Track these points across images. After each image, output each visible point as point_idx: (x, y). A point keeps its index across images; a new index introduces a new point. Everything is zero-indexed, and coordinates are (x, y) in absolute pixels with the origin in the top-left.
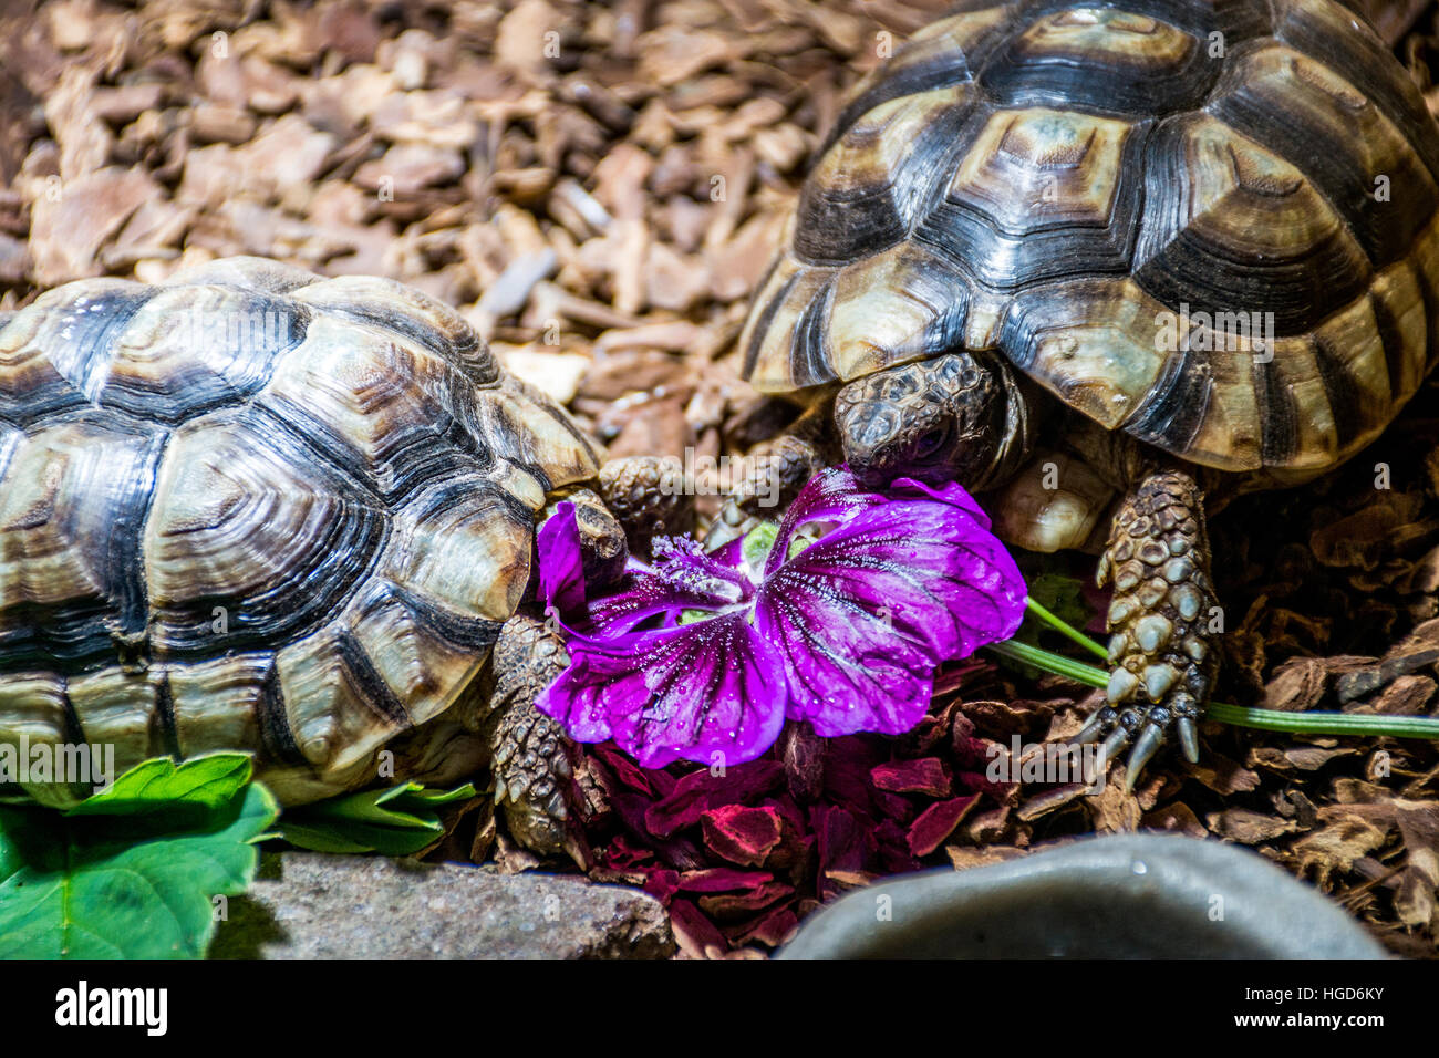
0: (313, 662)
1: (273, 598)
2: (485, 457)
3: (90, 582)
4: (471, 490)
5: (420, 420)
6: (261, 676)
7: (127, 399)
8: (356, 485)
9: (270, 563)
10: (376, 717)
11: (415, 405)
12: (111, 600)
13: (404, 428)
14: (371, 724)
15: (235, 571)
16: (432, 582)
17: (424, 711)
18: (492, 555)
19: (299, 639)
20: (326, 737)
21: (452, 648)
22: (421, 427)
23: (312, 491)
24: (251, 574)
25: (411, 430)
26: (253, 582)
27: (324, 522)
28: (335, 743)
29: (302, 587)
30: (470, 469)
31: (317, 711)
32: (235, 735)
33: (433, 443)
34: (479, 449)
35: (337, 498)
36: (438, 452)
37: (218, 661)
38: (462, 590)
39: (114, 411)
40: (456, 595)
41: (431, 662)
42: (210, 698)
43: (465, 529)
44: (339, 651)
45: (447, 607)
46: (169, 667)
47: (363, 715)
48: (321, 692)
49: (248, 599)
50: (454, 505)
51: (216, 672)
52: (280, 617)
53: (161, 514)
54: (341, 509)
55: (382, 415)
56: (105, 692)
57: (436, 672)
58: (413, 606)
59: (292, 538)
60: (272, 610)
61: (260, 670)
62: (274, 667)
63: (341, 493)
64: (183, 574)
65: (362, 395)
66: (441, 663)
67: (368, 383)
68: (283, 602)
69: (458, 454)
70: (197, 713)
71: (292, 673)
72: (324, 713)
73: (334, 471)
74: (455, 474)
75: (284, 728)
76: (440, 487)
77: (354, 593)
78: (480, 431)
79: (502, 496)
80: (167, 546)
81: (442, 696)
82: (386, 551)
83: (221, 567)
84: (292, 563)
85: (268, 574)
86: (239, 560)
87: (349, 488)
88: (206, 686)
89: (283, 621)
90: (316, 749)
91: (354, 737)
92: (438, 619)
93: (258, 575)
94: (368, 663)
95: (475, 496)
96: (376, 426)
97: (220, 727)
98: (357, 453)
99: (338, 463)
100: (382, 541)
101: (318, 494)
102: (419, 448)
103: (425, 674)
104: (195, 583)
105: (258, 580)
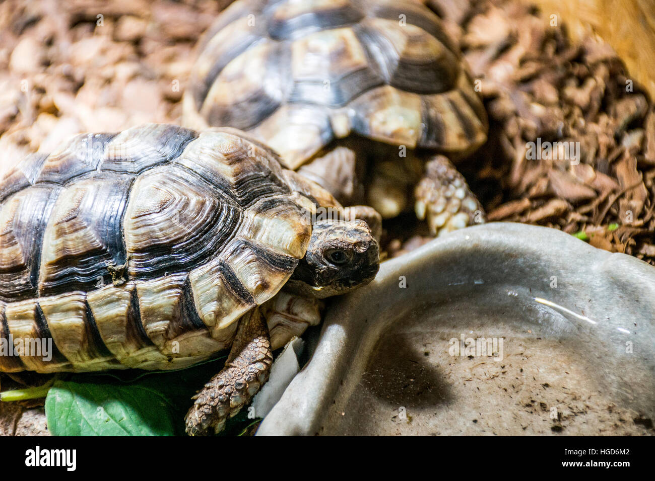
0: (206, 275)
1: (187, 245)
2: (287, 190)
3: (98, 243)
4: (281, 201)
5: (255, 170)
6: (181, 283)
7: (113, 166)
8: (226, 196)
9: (185, 228)
10: (239, 302)
11: (253, 163)
12: (108, 250)
13: (248, 172)
14: (236, 305)
15: (168, 231)
16: (264, 238)
17: (263, 298)
18: (293, 228)
19: (200, 265)
20: (214, 312)
21: (275, 268)
22: (256, 173)
23: (205, 197)
24: (176, 233)
25: (252, 173)
26: (177, 237)
27: (211, 210)
28: (219, 315)
29: (201, 240)
30: (281, 193)
31: (210, 299)
32: (169, 313)
33: (262, 180)
34: (283, 186)
35: (217, 201)
36: (264, 184)
37: (161, 278)
38: (279, 243)
39: (107, 172)
40: (276, 245)
41: (265, 274)
42: (157, 295)
43: (280, 217)
44: (220, 270)
45: (272, 250)
46: (136, 282)
47: (232, 301)
48: (211, 290)
49: (175, 245)
50: (273, 207)
51: (160, 283)
52: (191, 254)
53: (132, 208)
54: (219, 205)
55: (237, 166)
56: (105, 297)
57: (268, 279)
58: (255, 249)
59: (195, 218)
60: (186, 251)
61: (181, 280)
62: (188, 279)
63: (219, 199)
64: (143, 235)
65: (228, 157)
66: (270, 275)
67: (230, 152)
68: (192, 247)
69: (274, 186)
70: (151, 303)
71: (197, 281)
72: (213, 300)
73: (215, 190)
74: (273, 194)
75: (194, 309)
76: (266, 199)
77: (226, 244)
78: (284, 179)
79: (296, 205)
80: (135, 223)
81: (271, 291)
82: (241, 226)
83: (161, 230)
84: (196, 228)
85: (184, 233)
86: (170, 227)
87: (222, 197)
88: (155, 290)
89: (192, 256)
90: (209, 318)
91: (228, 312)
92: (268, 255)
93: (180, 233)
94: (234, 276)
95: (283, 204)
96: (235, 170)
97: (162, 310)
98: (226, 182)
99: (217, 186)
100: (240, 221)
101: (207, 198)
102: (255, 181)
103: (262, 280)
104: (149, 238)
105: (179, 236)
